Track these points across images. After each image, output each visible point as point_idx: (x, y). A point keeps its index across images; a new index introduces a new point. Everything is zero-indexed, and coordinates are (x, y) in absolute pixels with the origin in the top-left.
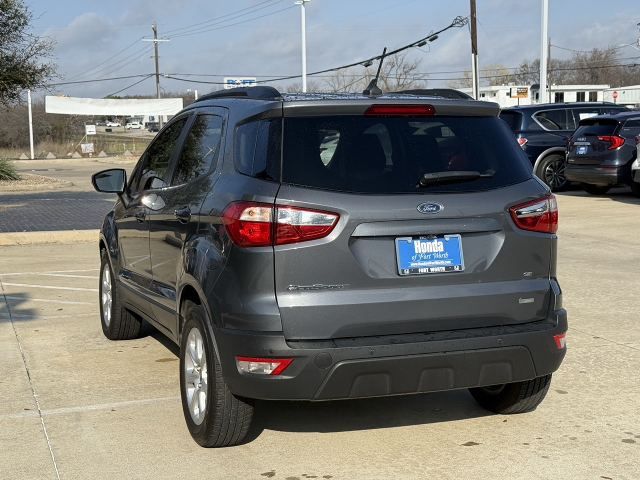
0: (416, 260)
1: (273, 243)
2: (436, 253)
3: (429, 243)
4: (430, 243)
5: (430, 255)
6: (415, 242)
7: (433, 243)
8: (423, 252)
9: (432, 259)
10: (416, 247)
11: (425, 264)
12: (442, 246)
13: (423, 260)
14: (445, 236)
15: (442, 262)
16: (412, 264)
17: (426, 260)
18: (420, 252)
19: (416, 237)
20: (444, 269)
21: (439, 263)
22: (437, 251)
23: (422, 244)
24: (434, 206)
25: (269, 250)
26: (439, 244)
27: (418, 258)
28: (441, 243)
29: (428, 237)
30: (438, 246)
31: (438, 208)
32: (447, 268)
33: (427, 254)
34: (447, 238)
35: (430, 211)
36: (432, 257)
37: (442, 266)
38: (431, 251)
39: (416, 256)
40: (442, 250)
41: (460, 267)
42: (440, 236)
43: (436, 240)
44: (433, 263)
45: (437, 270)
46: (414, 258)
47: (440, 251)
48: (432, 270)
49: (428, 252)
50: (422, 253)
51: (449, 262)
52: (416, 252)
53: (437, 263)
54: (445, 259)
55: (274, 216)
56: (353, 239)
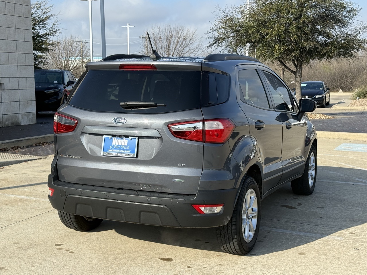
0: (112, 149)
1: (57, 132)
2: (123, 146)
4: (121, 140)
7: (123, 140)
9: (120, 149)
10: (113, 141)
11: (116, 151)
12: (127, 142)
13: (115, 149)
14: (129, 137)
15: (125, 151)
16: (109, 150)
17: (117, 149)
18: (115, 144)
19: (114, 136)
20: (125, 155)
21: (124, 151)
22: (124, 145)
23: (117, 140)
26: (125, 141)
27: (113, 147)
29: (121, 136)
30: (125, 142)
33: (118, 146)
36: (120, 148)
37: (124, 153)
38: (121, 145)
40: (127, 145)
41: (134, 155)
42: (127, 137)
43: (124, 139)
44: (120, 151)
45: (121, 155)
46: (111, 147)
48: (119, 155)
49: (119, 145)
50: (116, 145)
51: (129, 152)
52: (113, 144)
53: (122, 151)
54: (127, 149)
55: (58, 119)
56: (83, 134)
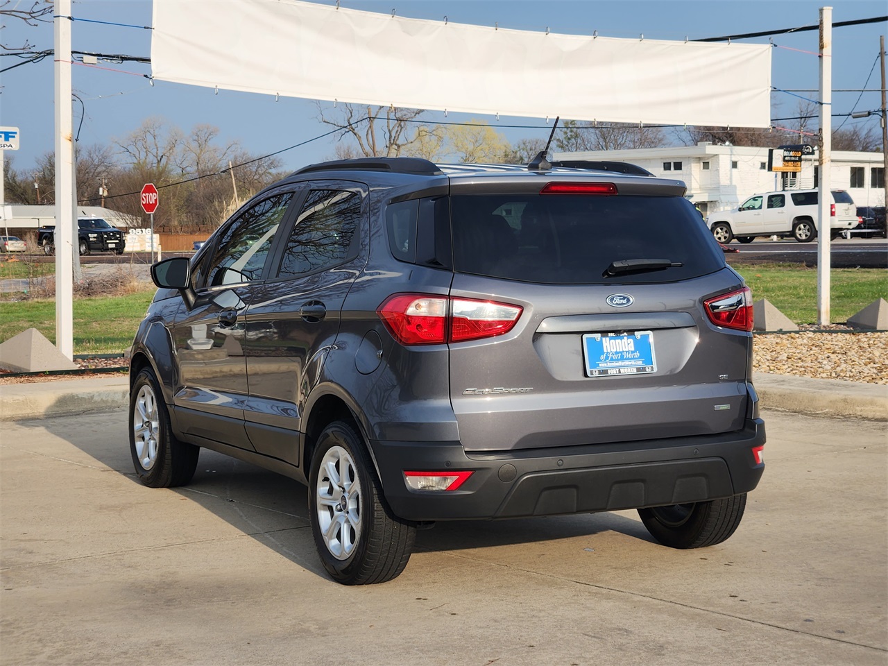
0: (605, 360)
1: (448, 340)
2: (627, 352)
3: (618, 341)
5: (620, 354)
6: (604, 339)
7: (623, 341)
8: (612, 351)
9: (622, 358)
10: (605, 344)
11: (614, 364)
12: (632, 344)
13: (612, 360)
15: (633, 363)
16: (600, 365)
17: (615, 360)
18: (609, 351)
19: (604, 333)
20: (635, 370)
21: (630, 363)
22: (627, 350)
23: (612, 341)
24: (624, 298)
25: (444, 348)
26: (629, 342)
27: (607, 357)
28: (631, 341)
29: (617, 332)
30: (628, 344)
31: (628, 300)
32: (638, 369)
33: (617, 353)
34: (637, 334)
35: (620, 304)
36: (622, 356)
37: (631, 366)
38: (621, 350)
39: (605, 355)
40: (633, 349)
41: (653, 368)
42: (631, 332)
43: (626, 338)
44: (623, 364)
45: (629, 371)
46: (602, 357)
47: (630, 349)
48: (623, 371)
49: (618, 351)
52: (605, 351)
53: (627, 363)
54: (636, 358)
55: (449, 308)
56: (537, 336)
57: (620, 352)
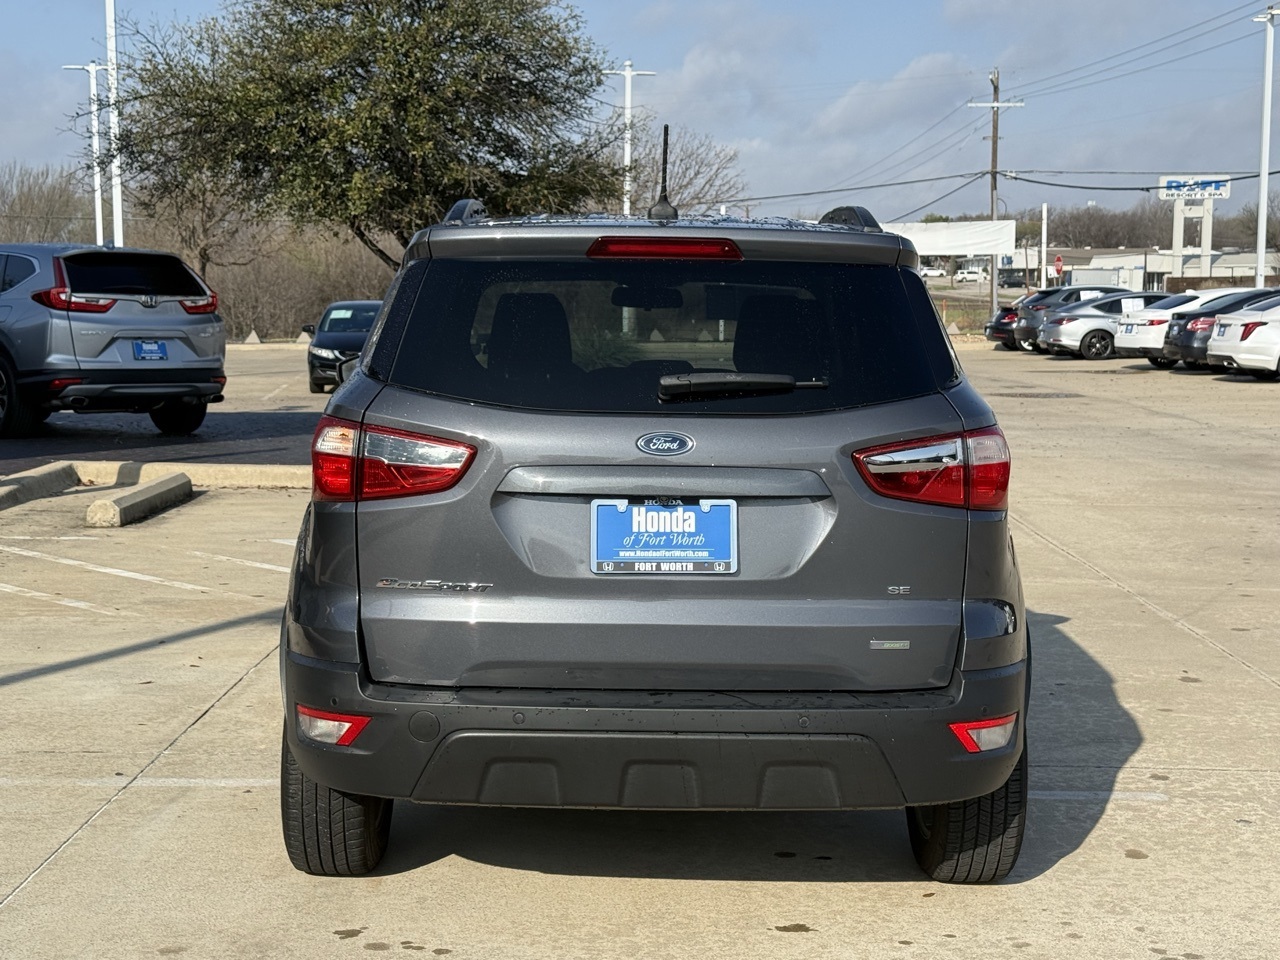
0: (633, 546)
1: (357, 495)
2: (679, 534)
3: (665, 514)
4: (667, 514)
5: (665, 537)
6: (635, 509)
7: (674, 514)
8: (650, 529)
9: (669, 545)
10: (636, 518)
11: (651, 554)
12: (692, 521)
13: (647, 546)
14: (702, 502)
15: (690, 554)
16: (622, 554)
17: (654, 546)
18: (643, 530)
19: (635, 499)
20: (690, 567)
21: (683, 554)
22: (680, 530)
23: (650, 514)
24: (674, 440)
26: (686, 517)
27: (637, 542)
28: (692, 515)
29: (666, 501)
30: (684, 520)
31: (683, 444)
32: (697, 565)
33: (658, 534)
34: (705, 504)
35: (663, 450)
36: (668, 540)
37: (687, 560)
38: (668, 530)
39: (633, 537)
40: (693, 529)
41: (728, 566)
42: (691, 500)
43: (680, 509)
44: (668, 554)
45: (677, 567)
46: (627, 541)
47: (687, 530)
48: (665, 567)
49: (662, 530)
50: (647, 532)
51: (706, 554)
52: (635, 529)
53: (677, 553)
54: (697, 546)
55: (359, 443)
56: (501, 497)
57: (665, 534)
